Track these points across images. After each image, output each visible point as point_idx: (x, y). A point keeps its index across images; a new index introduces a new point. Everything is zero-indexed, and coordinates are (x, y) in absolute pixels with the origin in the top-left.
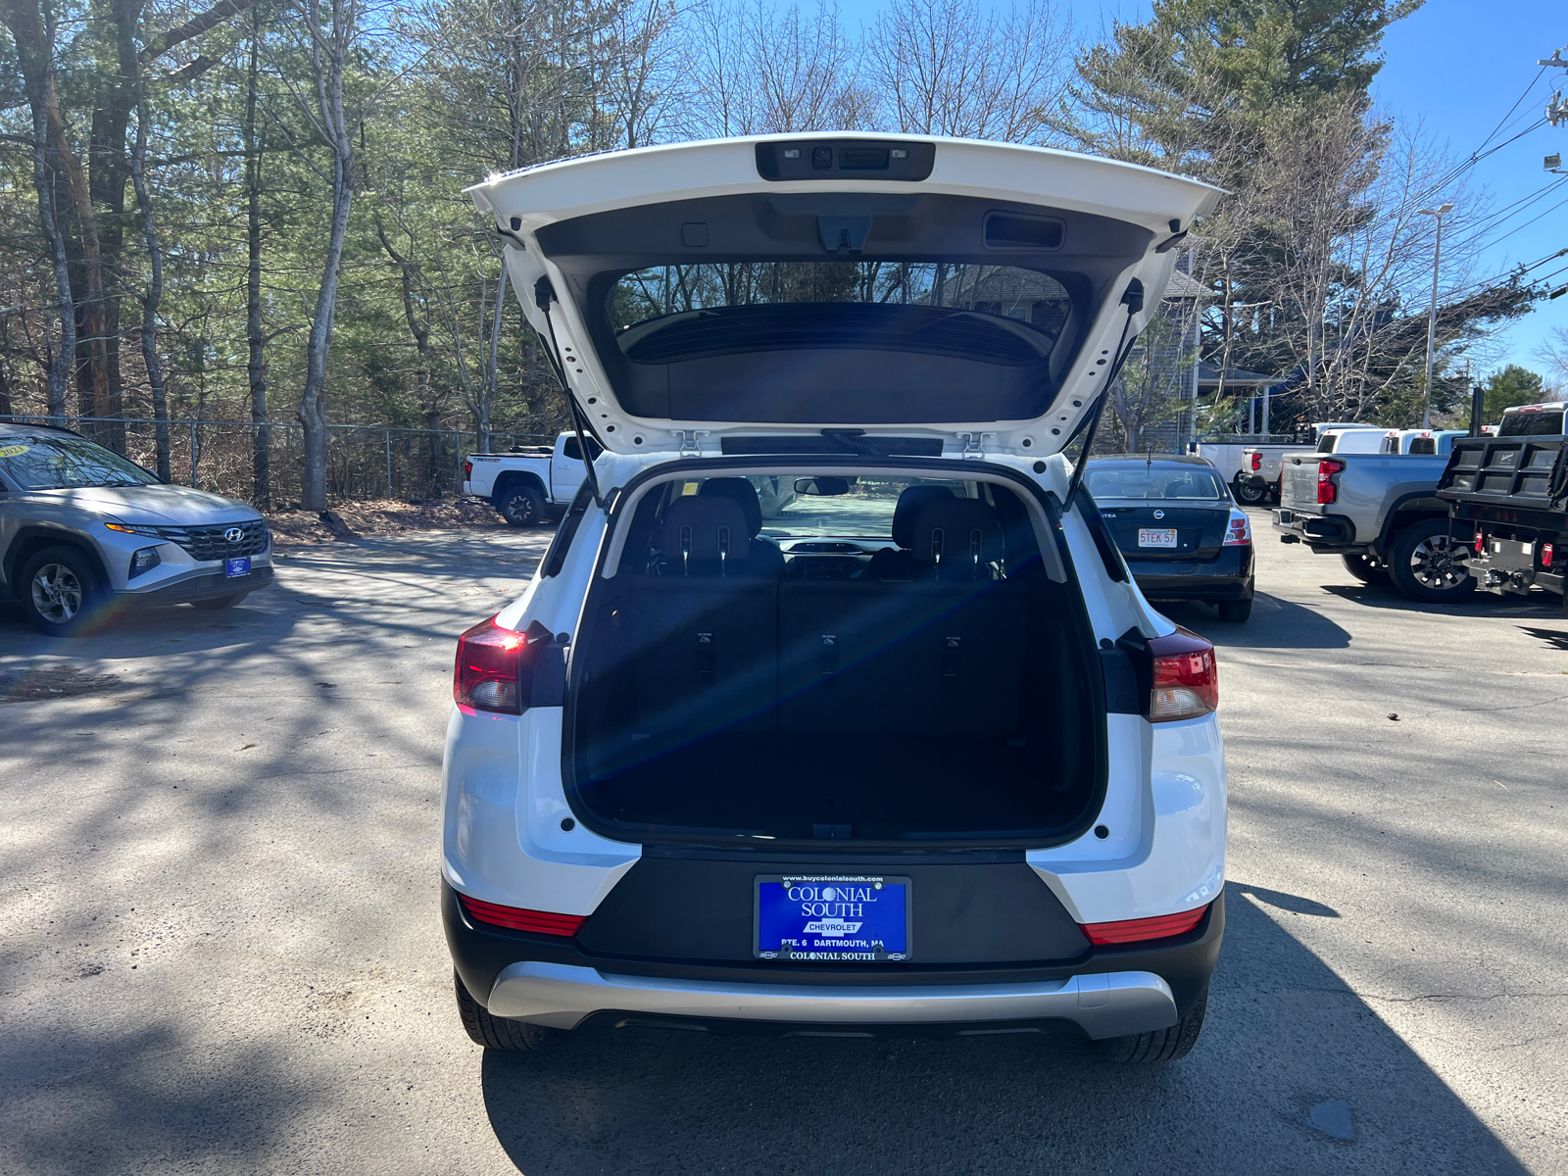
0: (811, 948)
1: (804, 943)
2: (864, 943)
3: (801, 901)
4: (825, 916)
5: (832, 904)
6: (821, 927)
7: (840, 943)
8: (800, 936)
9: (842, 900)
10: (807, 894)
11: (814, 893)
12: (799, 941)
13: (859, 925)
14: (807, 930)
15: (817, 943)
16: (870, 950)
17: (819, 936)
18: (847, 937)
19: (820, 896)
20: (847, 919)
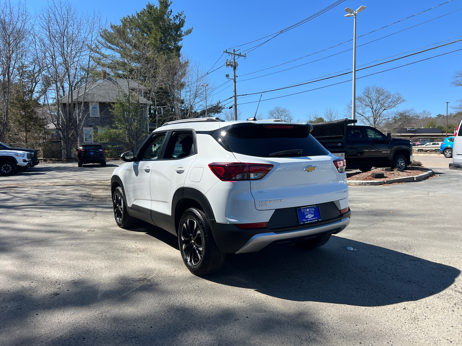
0: (307, 221)
1: (306, 220)
2: (315, 218)
3: (304, 212)
4: (308, 214)
5: (309, 211)
6: (308, 216)
7: (311, 219)
8: (305, 219)
9: (310, 211)
10: (305, 210)
11: (306, 210)
12: (305, 220)
13: (313, 215)
14: (306, 217)
15: (308, 220)
16: (316, 219)
17: (308, 218)
18: (312, 217)
19: (307, 211)
20: (312, 214)
